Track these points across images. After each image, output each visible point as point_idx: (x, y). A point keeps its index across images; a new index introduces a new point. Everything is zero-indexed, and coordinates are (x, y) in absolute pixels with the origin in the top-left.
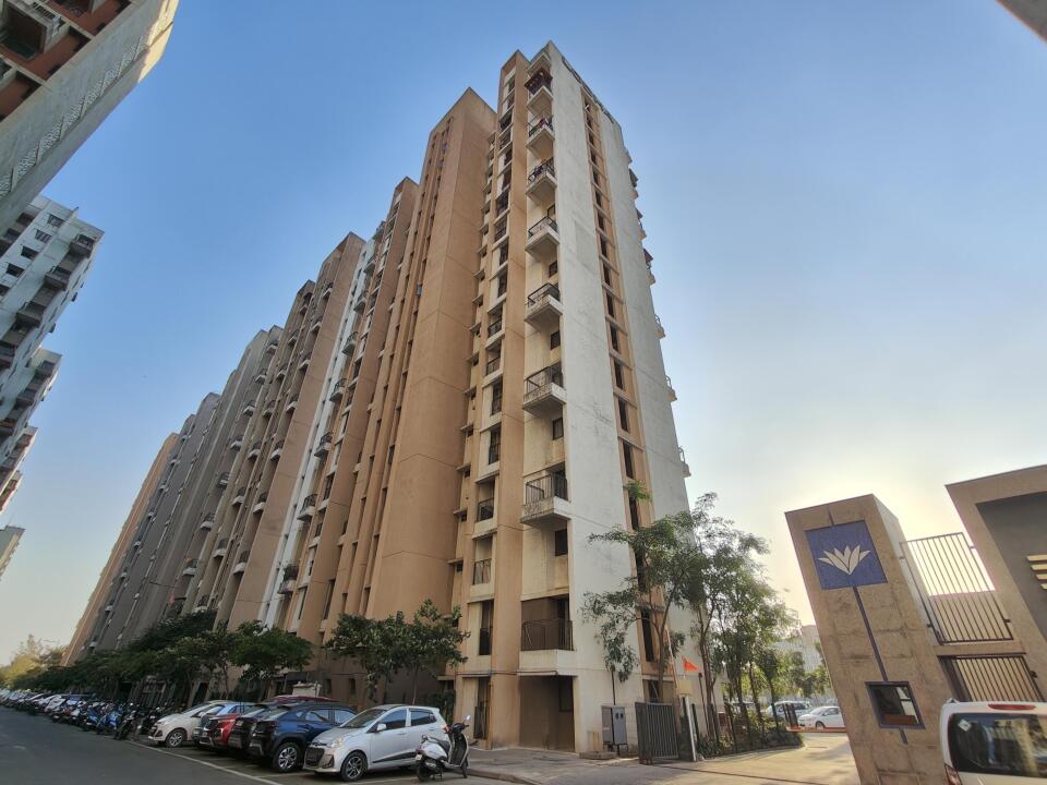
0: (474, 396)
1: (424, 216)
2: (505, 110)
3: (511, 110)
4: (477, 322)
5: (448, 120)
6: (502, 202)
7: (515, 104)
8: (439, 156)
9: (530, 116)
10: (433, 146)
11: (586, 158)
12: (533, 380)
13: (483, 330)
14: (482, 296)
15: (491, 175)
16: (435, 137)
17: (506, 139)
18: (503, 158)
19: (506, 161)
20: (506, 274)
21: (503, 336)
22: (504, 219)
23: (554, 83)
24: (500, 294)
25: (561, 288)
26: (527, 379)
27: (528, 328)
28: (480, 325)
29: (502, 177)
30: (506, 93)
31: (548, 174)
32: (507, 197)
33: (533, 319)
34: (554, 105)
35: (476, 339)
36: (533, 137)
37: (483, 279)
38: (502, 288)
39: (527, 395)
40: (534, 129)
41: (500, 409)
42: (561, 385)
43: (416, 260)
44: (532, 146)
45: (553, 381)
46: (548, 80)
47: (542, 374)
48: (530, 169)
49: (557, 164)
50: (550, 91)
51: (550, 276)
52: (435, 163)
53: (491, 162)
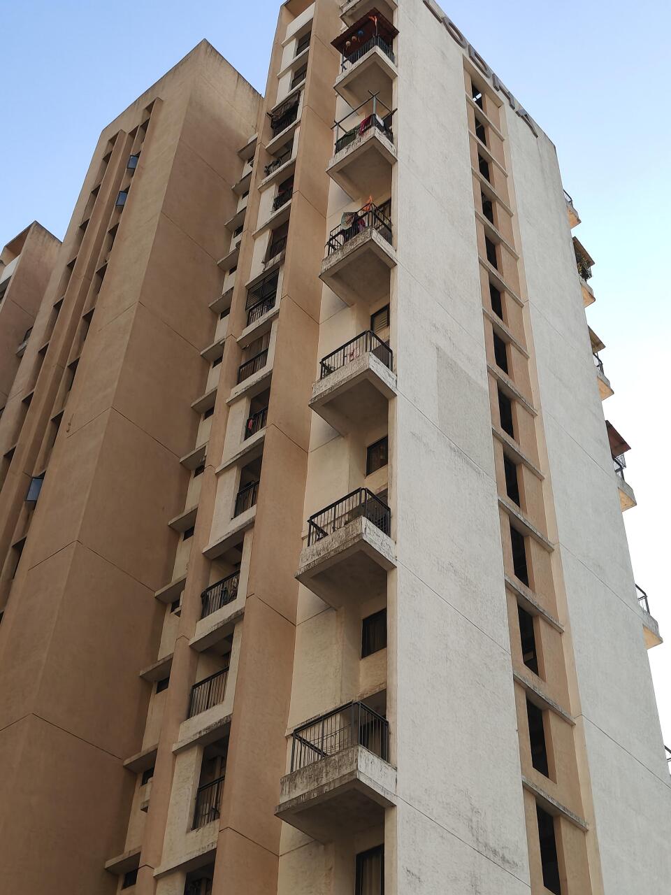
0: (149, 773)
1: (68, 312)
2: (284, 91)
3: (298, 93)
4: (177, 575)
5: (149, 106)
6: (263, 292)
7: (306, 81)
8: (118, 183)
9: (341, 107)
10: (107, 159)
11: (470, 206)
12: (310, 735)
13: (190, 600)
14: (194, 512)
15: (239, 230)
16: (112, 141)
17: (282, 152)
18: (271, 193)
19: (278, 202)
20: (259, 461)
21: (239, 616)
22: (265, 330)
23: (400, 44)
24: (240, 507)
25: (397, 504)
26: (296, 734)
27: (305, 597)
28: (182, 584)
29: (267, 235)
30: (289, 55)
31: (376, 237)
32: (274, 282)
33: (319, 577)
34: (400, 90)
35: (170, 622)
36: (344, 153)
37: (200, 469)
38: (247, 494)
39: (292, 777)
40: (349, 137)
41: (215, 814)
42: (384, 754)
43: (35, 416)
44: (343, 172)
45: (365, 742)
46: (388, 36)
47: (335, 723)
48: (335, 222)
49: (400, 216)
50: (392, 57)
51: (369, 472)
52: (106, 195)
53: (242, 204)
